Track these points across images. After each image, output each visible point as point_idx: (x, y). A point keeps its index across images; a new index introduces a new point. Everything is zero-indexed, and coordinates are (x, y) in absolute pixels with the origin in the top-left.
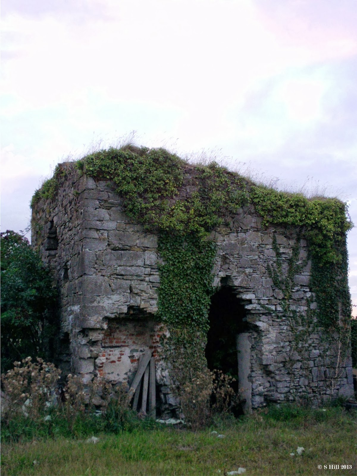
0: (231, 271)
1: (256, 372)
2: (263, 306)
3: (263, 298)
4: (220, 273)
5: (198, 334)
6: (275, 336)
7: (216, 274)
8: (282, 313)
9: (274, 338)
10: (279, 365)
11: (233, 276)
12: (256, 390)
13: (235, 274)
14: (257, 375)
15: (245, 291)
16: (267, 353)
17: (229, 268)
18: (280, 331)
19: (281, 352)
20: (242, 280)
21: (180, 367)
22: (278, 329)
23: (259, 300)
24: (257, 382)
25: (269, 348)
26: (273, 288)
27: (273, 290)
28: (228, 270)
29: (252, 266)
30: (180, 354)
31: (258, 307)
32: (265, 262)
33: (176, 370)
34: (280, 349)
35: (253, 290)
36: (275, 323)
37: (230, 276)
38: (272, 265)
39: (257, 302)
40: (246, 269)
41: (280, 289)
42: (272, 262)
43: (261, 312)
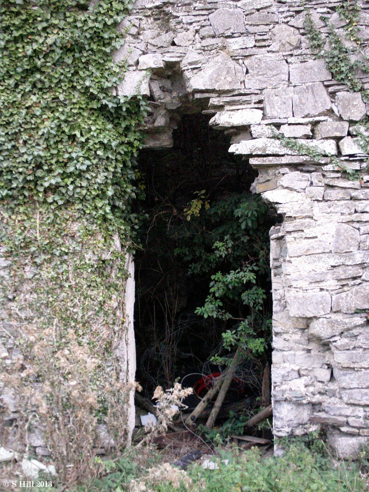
0: (181, 50)
1: (285, 336)
2: (290, 143)
3: (292, 120)
4: (142, 59)
5: (76, 227)
6: (333, 231)
7: (131, 62)
8: (361, 161)
9: (331, 240)
10: (347, 321)
11: (185, 62)
12: (284, 387)
13: (193, 56)
14: (287, 344)
15: (229, 103)
16: (304, 284)
17: (173, 44)
18: (354, 217)
19: (358, 281)
20: (218, 73)
21: (23, 316)
22: (346, 211)
23: (278, 126)
24: (287, 365)
25: (309, 267)
26: (331, 89)
27: (333, 95)
28: (172, 48)
29: (252, 29)
30: (23, 281)
31: (274, 147)
32: (298, 12)
33: (14, 323)
34: (352, 272)
35: (255, 99)
36: (333, 194)
37: (178, 63)
38: (323, 19)
39: (268, 131)
40: (229, 40)
41: (353, 89)
42: (325, 10)
43: (284, 160)
